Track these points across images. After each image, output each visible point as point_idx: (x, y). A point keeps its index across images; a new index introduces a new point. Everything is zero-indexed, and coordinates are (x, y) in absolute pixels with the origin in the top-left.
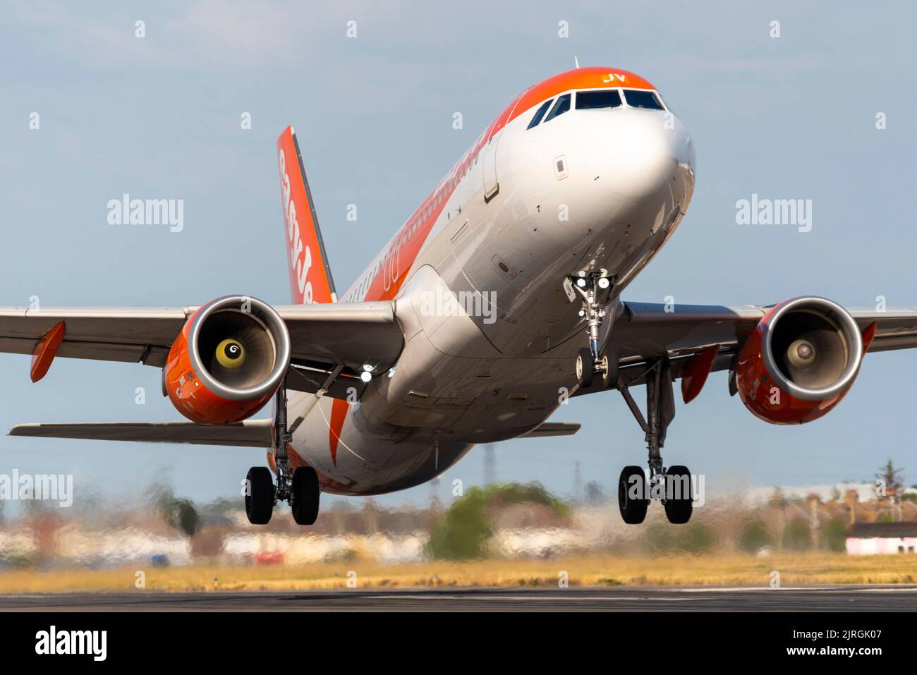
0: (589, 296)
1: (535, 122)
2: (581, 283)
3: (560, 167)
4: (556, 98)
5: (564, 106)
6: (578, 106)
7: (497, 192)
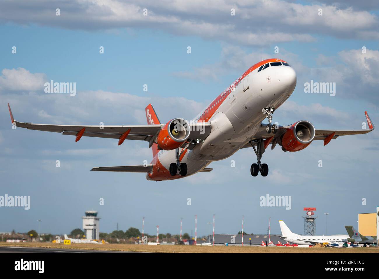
0: (269, 113)
1: (260, 70)
2: (267, 110)
3: (269, 79)
4: (265, 65)
5: (267, 66)
6: (271, 66)
7: (248, 88)
